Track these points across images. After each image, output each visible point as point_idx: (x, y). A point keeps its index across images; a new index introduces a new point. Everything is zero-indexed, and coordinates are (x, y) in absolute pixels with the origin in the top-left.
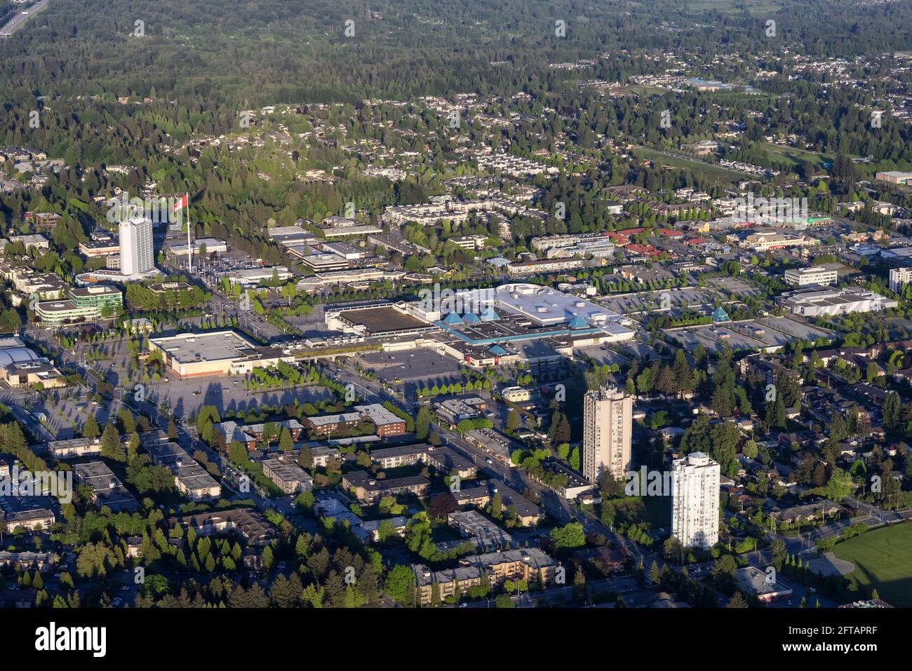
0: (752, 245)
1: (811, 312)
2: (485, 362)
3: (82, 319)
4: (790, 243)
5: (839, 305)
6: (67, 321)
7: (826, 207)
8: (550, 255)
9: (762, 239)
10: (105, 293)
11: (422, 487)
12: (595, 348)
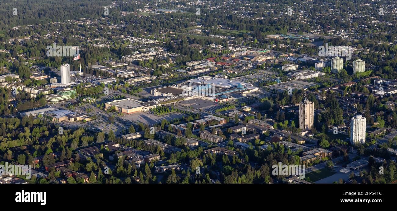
0: (257, 60)
1: (302, 78)
2: (223, 100)
3: (65, 99)
4: (268, 58)
5: (310, 75)
6: (60, 101)
7: (264, 47)
8: (196, 67)
9: (259, 58)
10: (70, 90)
11: (258, 136)
12: (250, 93)
